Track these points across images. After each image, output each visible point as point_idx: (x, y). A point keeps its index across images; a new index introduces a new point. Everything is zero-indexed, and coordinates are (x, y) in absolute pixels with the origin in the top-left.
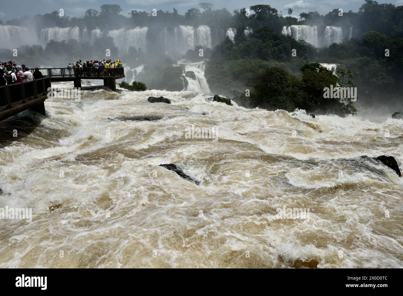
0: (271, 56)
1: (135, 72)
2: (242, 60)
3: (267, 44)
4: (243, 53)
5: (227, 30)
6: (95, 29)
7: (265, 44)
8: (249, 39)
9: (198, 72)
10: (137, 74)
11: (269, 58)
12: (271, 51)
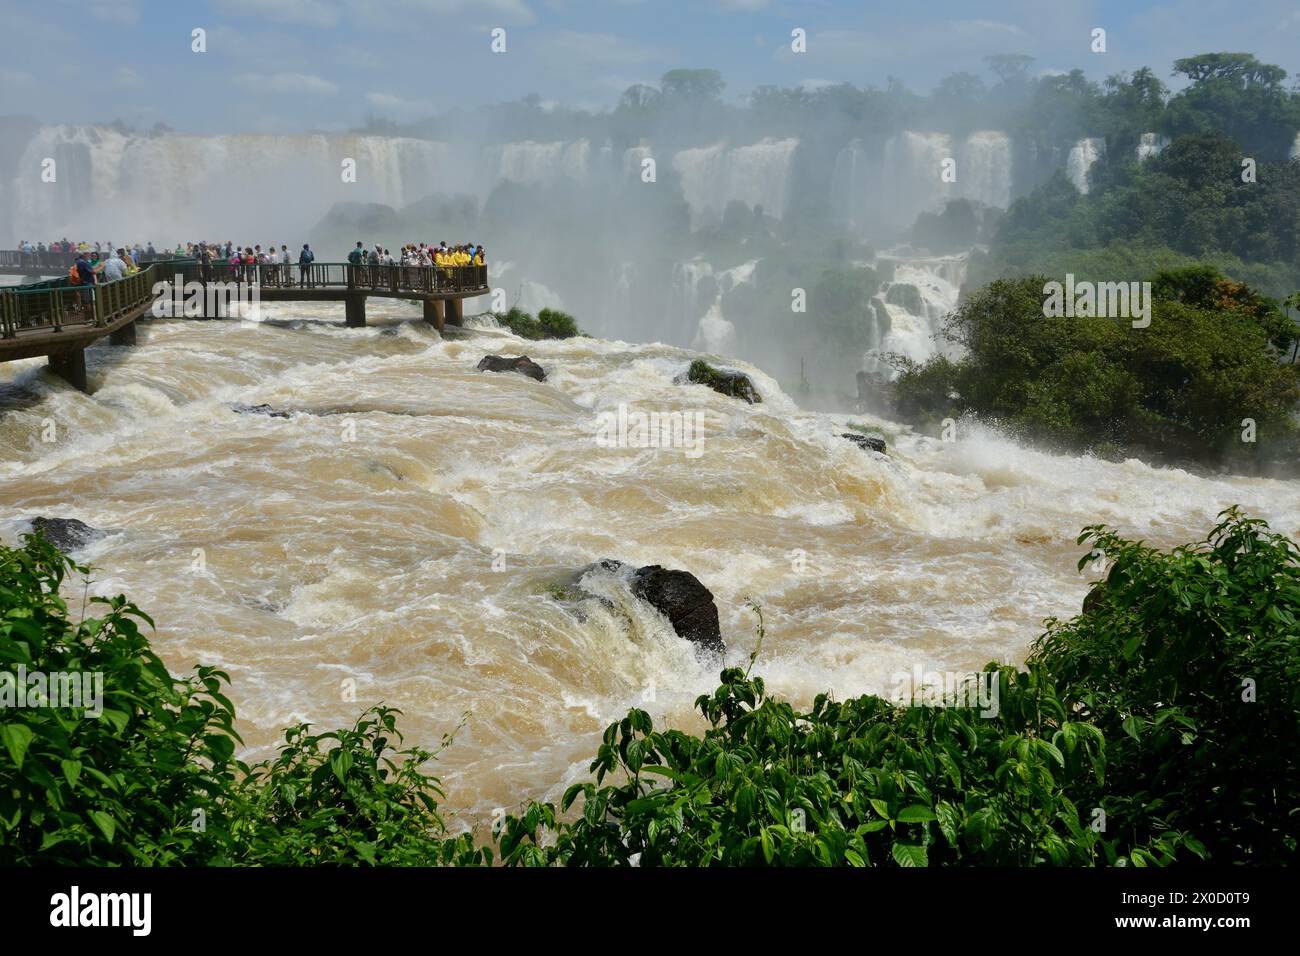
0: (1213, 239)
1: (728, 279)
2: (1101, 251)
3: (1205, 197)
4: (1109, 228)
5: (1074, 146)
6: (637, 146)
7: (1196, 196)
8: (1141, 179)
9: (936, 289)
10: (731, 289)
11: (1205, 247)
12: (1217, 222)
